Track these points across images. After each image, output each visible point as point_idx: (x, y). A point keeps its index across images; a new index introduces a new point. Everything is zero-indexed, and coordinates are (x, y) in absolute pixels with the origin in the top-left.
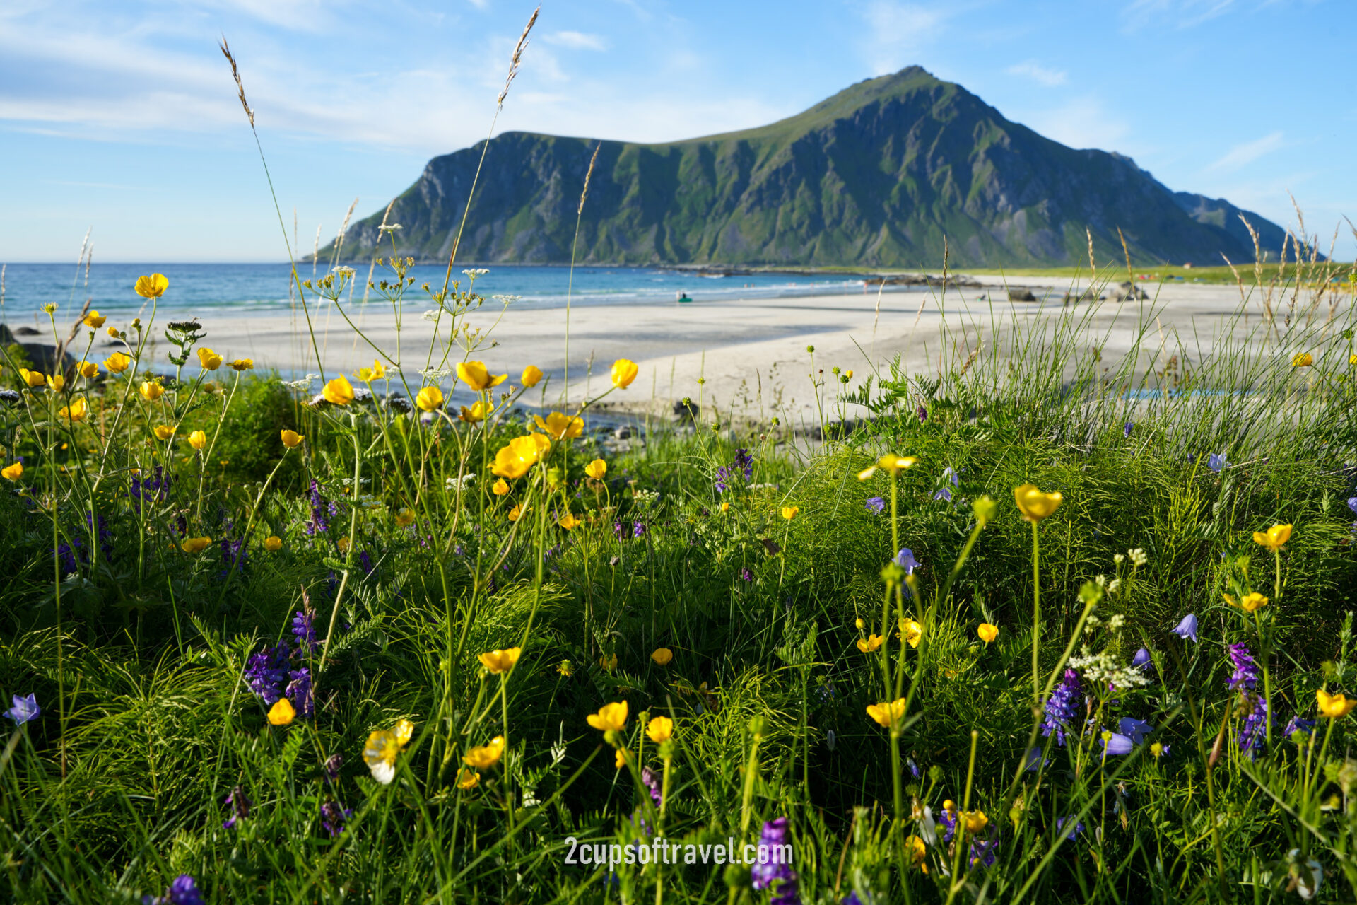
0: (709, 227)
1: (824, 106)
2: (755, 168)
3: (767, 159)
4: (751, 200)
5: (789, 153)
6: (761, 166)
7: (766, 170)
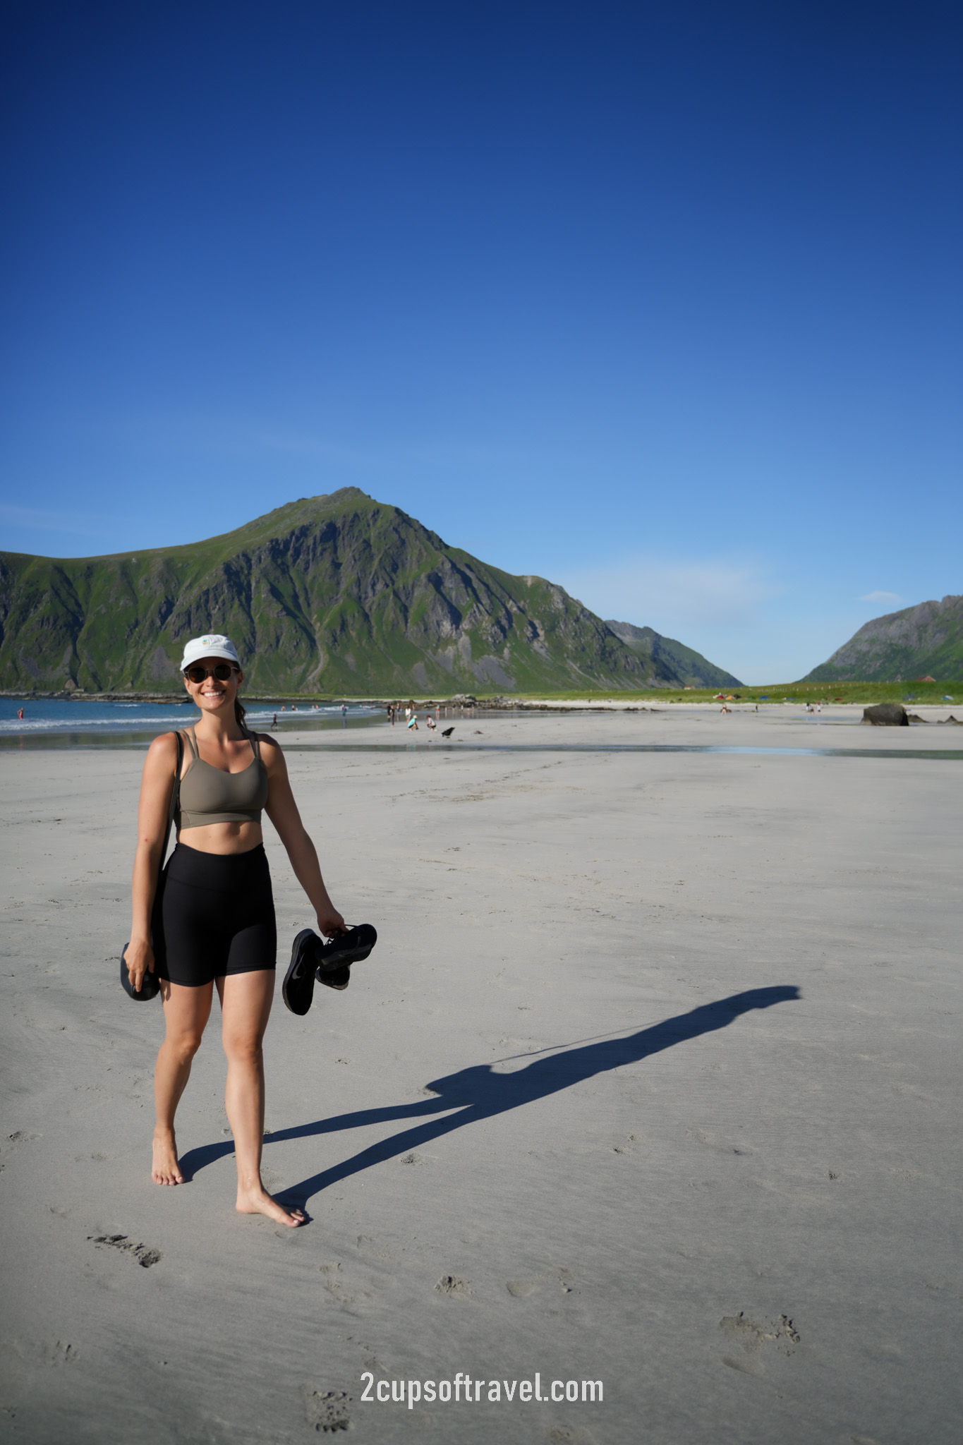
0: (132, 651)
1: (257, 526)
2: (183, 588)
3: (195, 580)
4: (179, 623)
5: (221, 572)
6: (190, 586)
7: (196, 591)
